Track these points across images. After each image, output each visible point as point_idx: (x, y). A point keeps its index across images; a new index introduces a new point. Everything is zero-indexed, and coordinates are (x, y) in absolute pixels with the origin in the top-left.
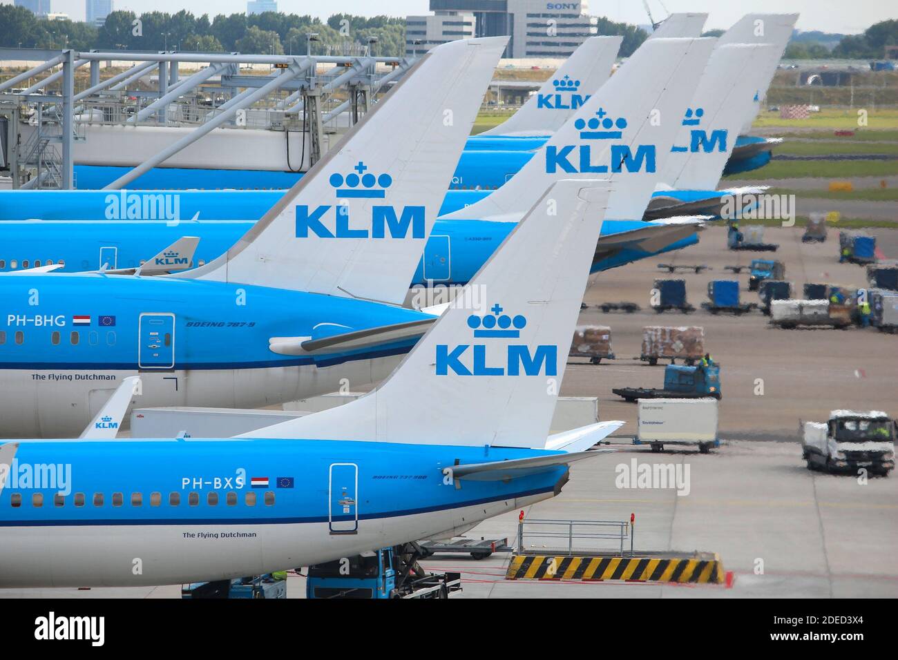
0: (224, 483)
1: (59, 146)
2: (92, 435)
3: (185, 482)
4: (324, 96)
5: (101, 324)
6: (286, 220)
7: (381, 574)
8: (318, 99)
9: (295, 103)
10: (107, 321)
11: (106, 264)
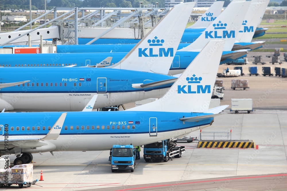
0: (121, 123)
1: (74, 33)
2: (85, 110)
3: (111, 123)
4: (144, 18)
5: (87, 81)
6: (136, 52)
7: (164, 147)
8: (143, 20)
9: (136, 21)
10: (89, 80)
11: (88, 65)
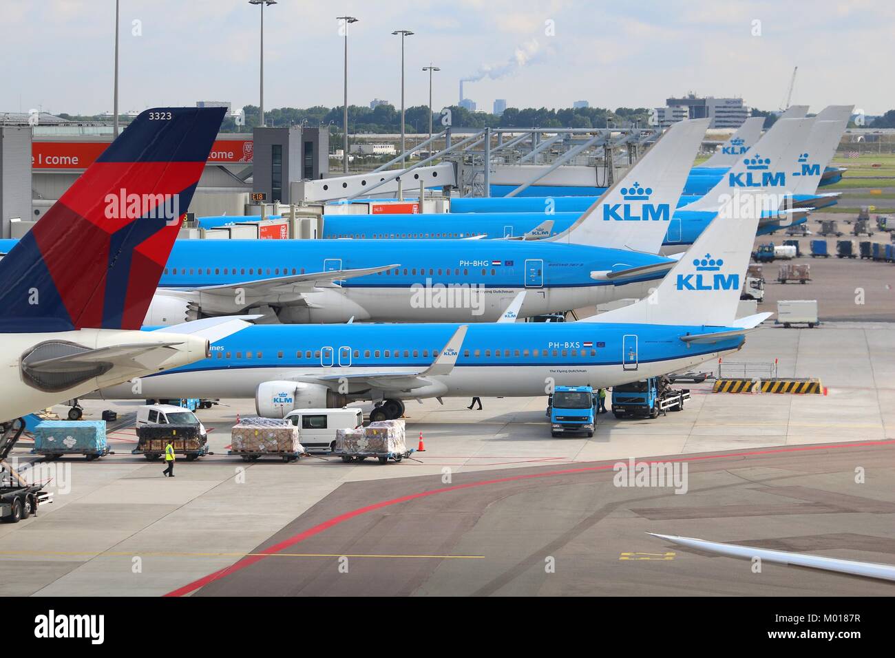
0: (570, 345)
1: (483, 176)
2: (503, 320)
3: (550, 344)
4: (615, 148)
5: (506, 265)
6: (599, 211)
7: (650, 391)
8: (612, 150)
9: (600, 152)
10: (509, 263)
11: (508, 235)
